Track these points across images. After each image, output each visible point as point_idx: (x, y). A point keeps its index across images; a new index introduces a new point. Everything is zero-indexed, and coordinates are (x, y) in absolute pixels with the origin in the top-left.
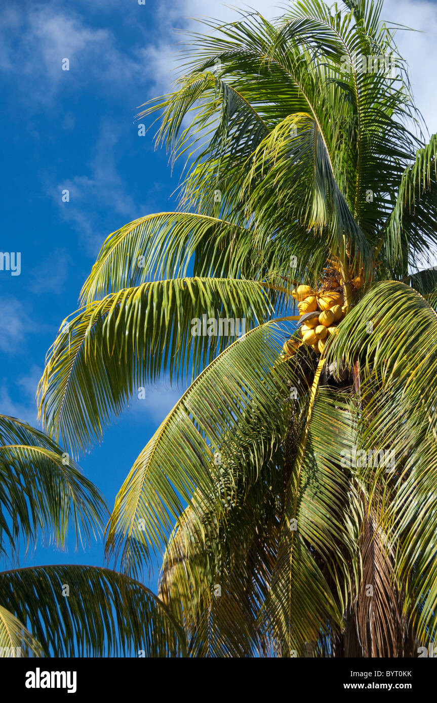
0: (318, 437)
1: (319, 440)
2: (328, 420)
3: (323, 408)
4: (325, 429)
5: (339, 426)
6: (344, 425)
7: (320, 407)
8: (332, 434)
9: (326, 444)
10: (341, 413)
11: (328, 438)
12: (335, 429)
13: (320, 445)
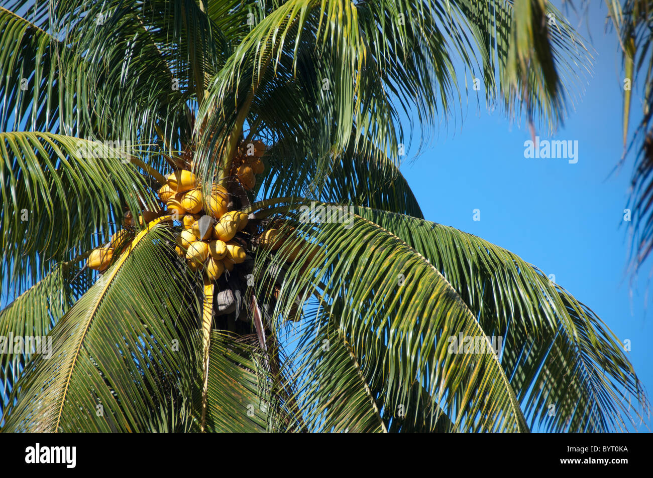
0: (220, 405)
1: (220, 409)
2: (228, 381)
3: (220, 361)
4: (226, 393)
5: (241, 392)
6: (248, 392)
7: (217, 360)
8: (235, 404)
9: (231, 418)
10: (242, 373)
11: (230, 409)
12: (237, 395)
13: (224, 418)
